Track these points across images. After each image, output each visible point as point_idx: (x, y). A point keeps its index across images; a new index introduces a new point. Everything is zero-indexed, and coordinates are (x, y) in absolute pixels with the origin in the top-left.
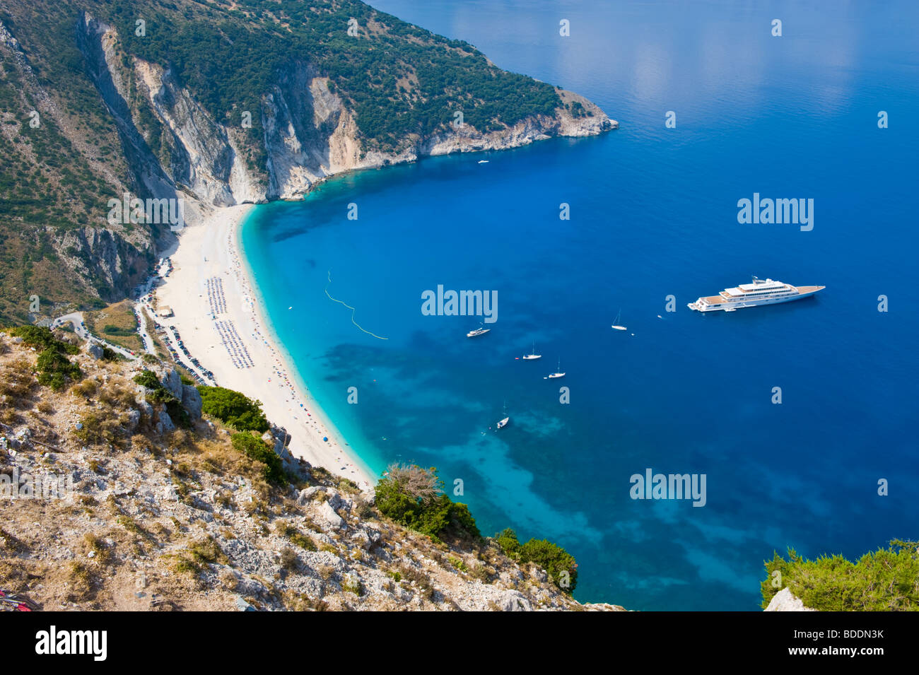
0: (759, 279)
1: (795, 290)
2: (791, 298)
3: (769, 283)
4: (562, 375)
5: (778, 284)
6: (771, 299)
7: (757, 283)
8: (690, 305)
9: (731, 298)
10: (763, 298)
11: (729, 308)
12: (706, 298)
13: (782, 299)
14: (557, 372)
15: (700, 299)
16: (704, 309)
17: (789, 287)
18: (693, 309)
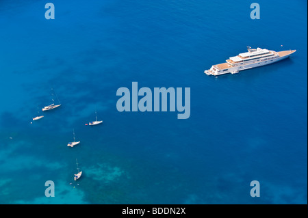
0: (252, 48)
1: (277, 54)
2: (275, 60)
3: (259, 51)
4: (77, 143)
5: (265, 51)
6: (261, 62)
7: (251, 51)
8: (206, 72)
9: (235, 64)
10: (256, 62)
11: (233, 71)
12: (217, 66)
13: (269, 62)
14: (73, 141)
15: (213, 67)
16: (216, 73)
17: (272, 52)
18: (208, 74)
